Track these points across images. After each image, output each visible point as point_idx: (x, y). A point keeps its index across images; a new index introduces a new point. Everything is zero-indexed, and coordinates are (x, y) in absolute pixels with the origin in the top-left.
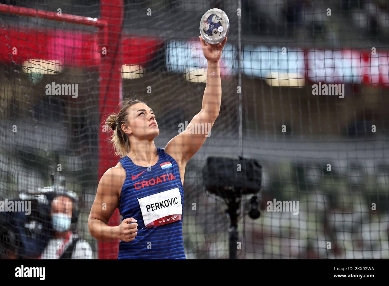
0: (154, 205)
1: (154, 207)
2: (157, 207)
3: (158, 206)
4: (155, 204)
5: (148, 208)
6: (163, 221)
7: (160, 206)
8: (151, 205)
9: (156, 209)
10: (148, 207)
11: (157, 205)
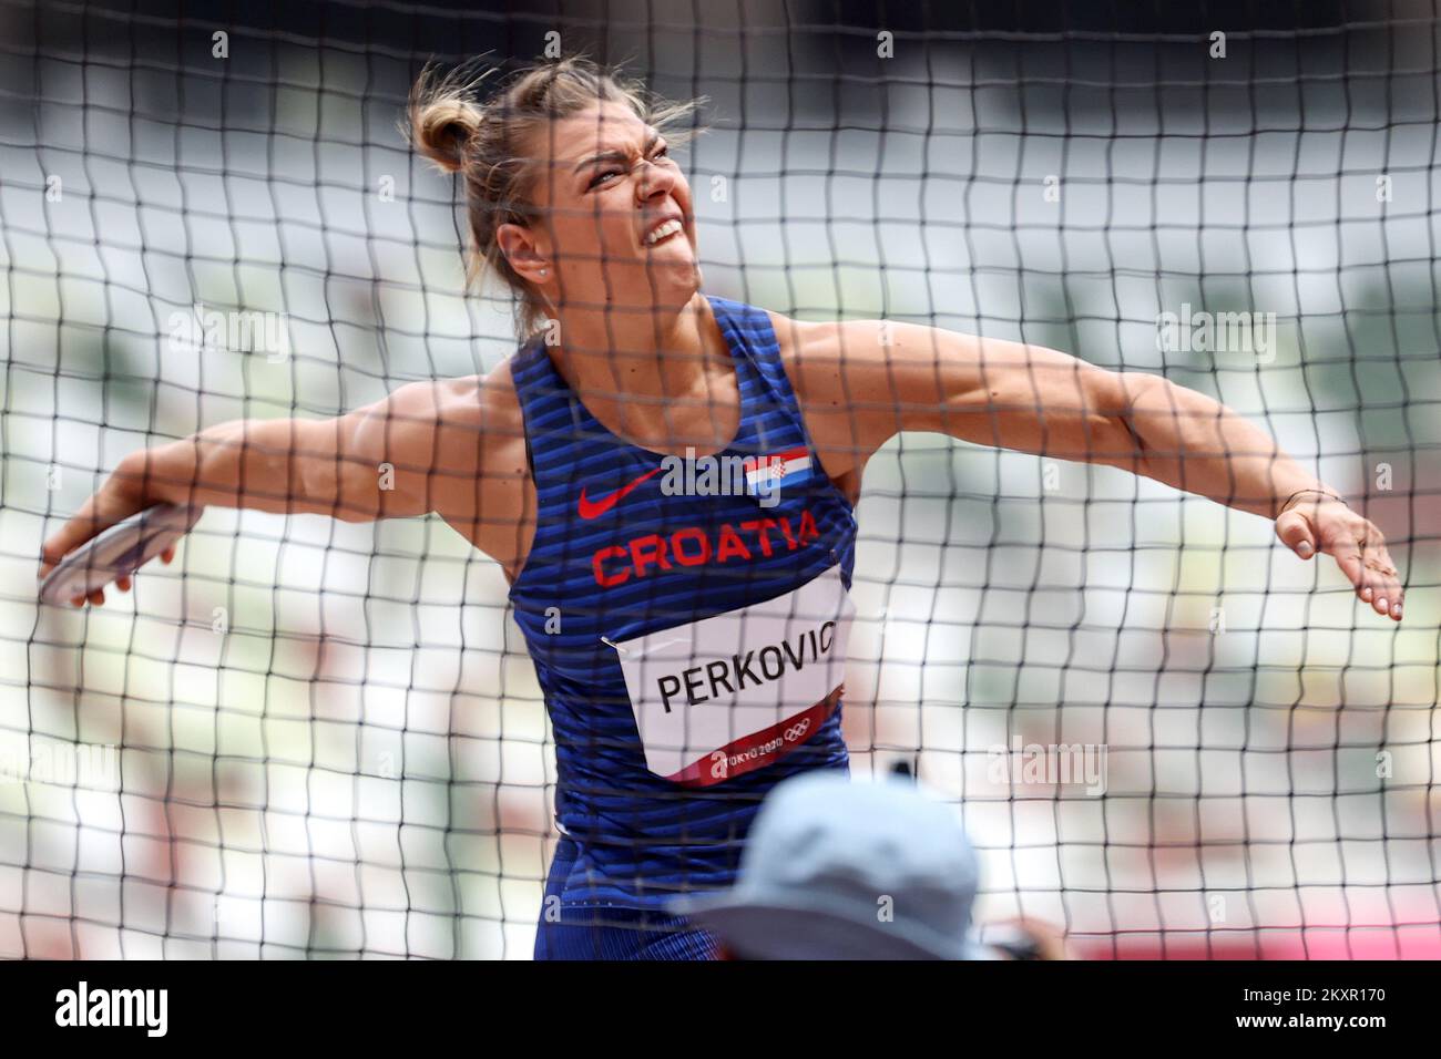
0: (703, 676)
1: (700, 683)
2: (719, 685)
3: (723, 679)
4: (705, 669)
5: (668, 691)
6: (744, 757)
7: (732, 678)
8: (686, 674)
9: (711, 695)
10: (669, 686)
11: (718, 671)
